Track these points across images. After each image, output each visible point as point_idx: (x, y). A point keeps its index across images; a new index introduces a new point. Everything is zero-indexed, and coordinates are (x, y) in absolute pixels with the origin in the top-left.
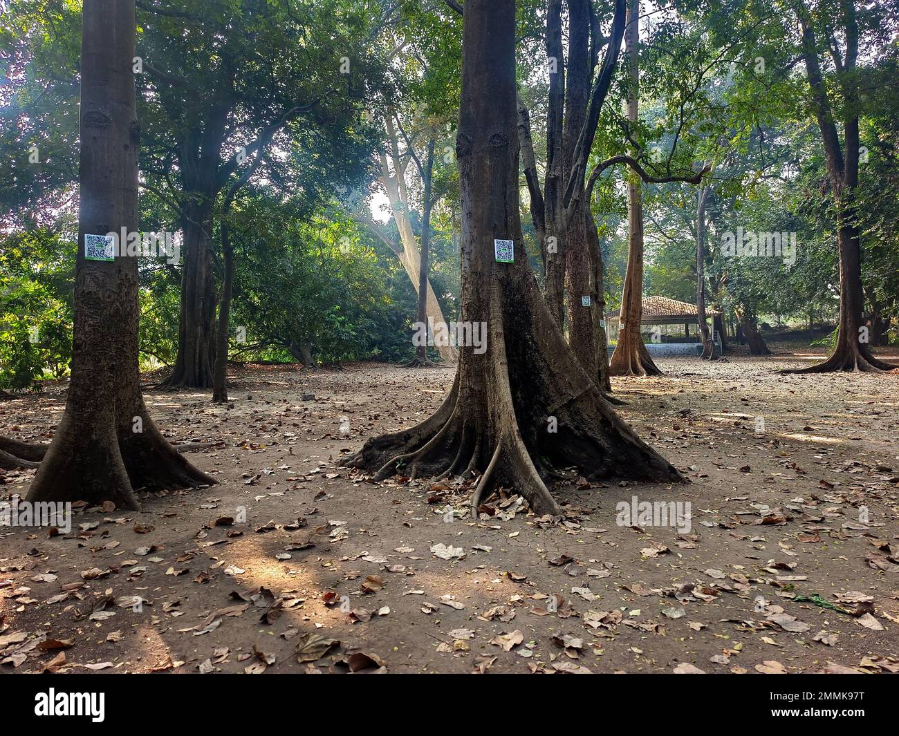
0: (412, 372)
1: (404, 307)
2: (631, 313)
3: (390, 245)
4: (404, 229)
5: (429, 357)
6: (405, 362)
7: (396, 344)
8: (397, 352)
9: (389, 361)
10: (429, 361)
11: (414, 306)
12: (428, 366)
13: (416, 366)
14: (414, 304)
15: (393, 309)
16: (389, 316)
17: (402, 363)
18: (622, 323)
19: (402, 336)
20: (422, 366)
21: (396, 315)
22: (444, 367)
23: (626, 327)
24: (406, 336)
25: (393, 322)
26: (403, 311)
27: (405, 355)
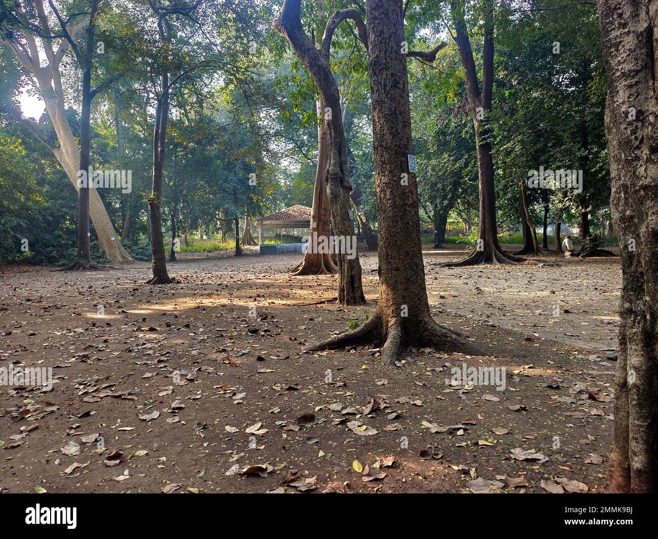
0: (72, 276)
1: (62, 207)
2: (322, 212)
3: (43, 139)
4: (59, 123)
5: (93, 259)
6: (64, 265)
7: (52, 246)
8: (54, 254)
9: (44, 264)
10: (94, 263)
11: (75, 207)
12: (93, 268)
13: (78, 269)
14: (73, 205)
15: (48, 209)
16: (43, 216)
17: (60, 266)
18: (314, 221)
19: (59, 236)
20: (85, 269)
21: (52, 215)
22: (112, 268)
23: (318, 225)
24: (64, 236)
25: (49, 223)
26: (61, 211)
27: (63, 256)
